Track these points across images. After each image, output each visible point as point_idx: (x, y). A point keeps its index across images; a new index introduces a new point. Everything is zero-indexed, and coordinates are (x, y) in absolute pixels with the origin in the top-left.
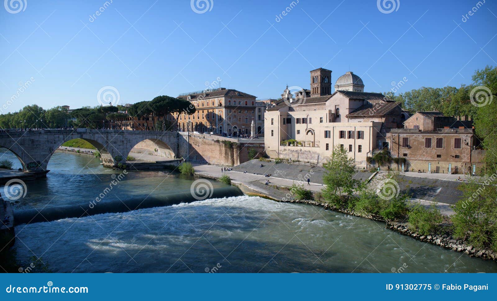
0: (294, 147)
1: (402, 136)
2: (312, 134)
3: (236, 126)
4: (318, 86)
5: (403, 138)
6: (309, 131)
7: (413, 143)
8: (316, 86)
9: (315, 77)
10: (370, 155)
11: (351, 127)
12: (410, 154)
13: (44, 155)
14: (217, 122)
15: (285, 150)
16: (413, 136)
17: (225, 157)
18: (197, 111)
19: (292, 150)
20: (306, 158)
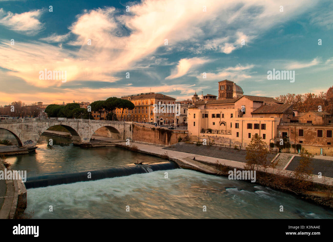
0: (210, 134)
1: (298, 128)
2: (225, 125)
3: (162, 118)
4: (224, 92)
5: (299, 130)
6: (222, 123)
7: (308, 133)
8: (222, 92)
9: (222, 86)
10: (273, 142)
11: (257, 121)
12: (305, 141)
13: (35, 136)
14: (149, 115)
15: (204, 136)
16: (308, 128)
17: (160, 140)
18: (135, 108)
19: (210, 136)
20: (221, 142)
